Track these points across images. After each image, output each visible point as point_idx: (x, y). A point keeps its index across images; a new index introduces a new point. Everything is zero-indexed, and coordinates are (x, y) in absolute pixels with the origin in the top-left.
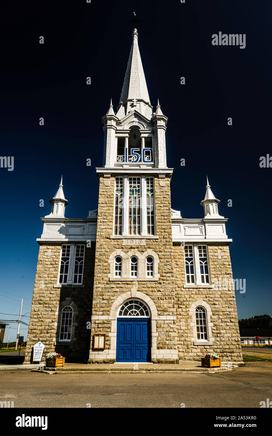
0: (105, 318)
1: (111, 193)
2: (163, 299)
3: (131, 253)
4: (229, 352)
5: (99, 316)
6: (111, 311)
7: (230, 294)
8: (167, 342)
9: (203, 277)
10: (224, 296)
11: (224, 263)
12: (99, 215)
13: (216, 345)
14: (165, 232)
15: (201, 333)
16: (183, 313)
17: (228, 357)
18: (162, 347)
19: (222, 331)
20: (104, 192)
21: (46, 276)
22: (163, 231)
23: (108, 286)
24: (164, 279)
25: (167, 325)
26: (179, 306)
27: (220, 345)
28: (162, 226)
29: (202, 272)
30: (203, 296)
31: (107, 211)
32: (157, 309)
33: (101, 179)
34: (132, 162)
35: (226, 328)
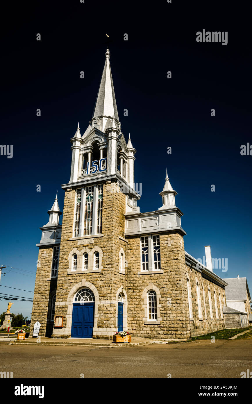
0: (63, 303)
1: (72, 203)
2: (104, 287)
3: (83, 251)
4: (174, 331)
5: (60, 302)
6: (68, 298)
7: (177, 278)
8: (105, 322)
9: (155, 263)
10: (172, 280)
11: (173, 249)
12: (63, 222)
13: (163, 324)
14: (108, 230)
15: (152, 314)
16: (137, 296)
17: (172, 334)
18: (101, 326)
19: (168, 312)
20: (67, 203)
21: (43, 272)
22: (106, 229)
23: (67, 278)
24: (105, 270)
25: (105, 308)
26: (134, 291)
27: (166, 324)
28: (107, 225)
29: (155, 259)
30: (153, 281)
31: (69, 219)
32: (99, 295)
33: (66, 193)
34: (92, 173)
35: (172, 309)
